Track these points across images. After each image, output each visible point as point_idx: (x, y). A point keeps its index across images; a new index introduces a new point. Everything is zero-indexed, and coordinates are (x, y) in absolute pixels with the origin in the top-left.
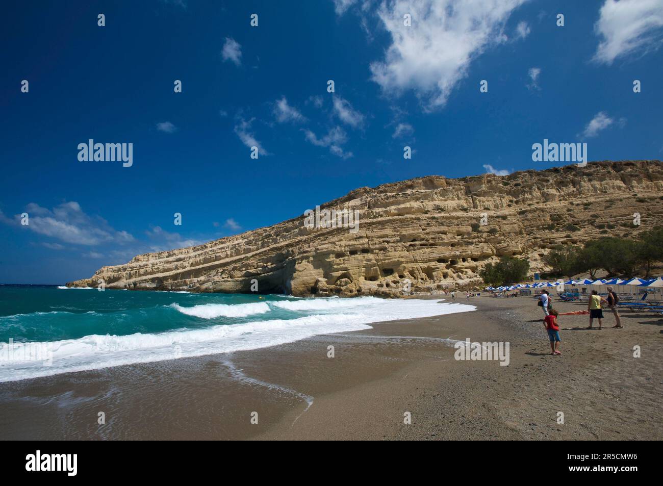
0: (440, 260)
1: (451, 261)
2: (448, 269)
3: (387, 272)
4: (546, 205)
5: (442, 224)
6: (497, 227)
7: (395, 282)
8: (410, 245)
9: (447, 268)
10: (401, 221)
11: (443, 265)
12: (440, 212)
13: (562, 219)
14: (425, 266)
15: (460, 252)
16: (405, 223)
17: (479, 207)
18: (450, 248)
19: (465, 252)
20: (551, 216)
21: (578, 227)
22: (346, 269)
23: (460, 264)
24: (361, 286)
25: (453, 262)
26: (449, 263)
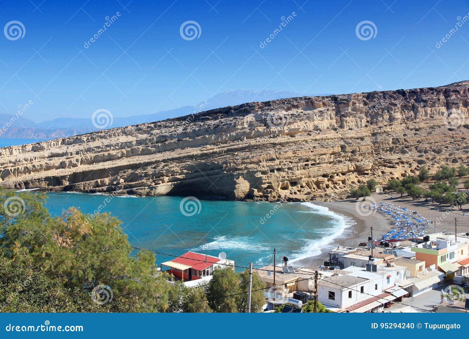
0: (324, 176)
1: (330, 176)
2: (329, 181)
3: (294, 183)
4: (391, 129)
5: (323, 147)
6: (358, 148)
7: (299, 191)
8: (305, 165)
11: (326, 179)
13: (399, 142)
14: (315, 180)
15: (336, 170)
17: (345, 127)
18: (329, 166)
19: (338, 170)
20: (393, 139)
21: (408, 151)
22: (270, 183)
23: (336, 178)
24: (280, 194)
25: (332, 177)
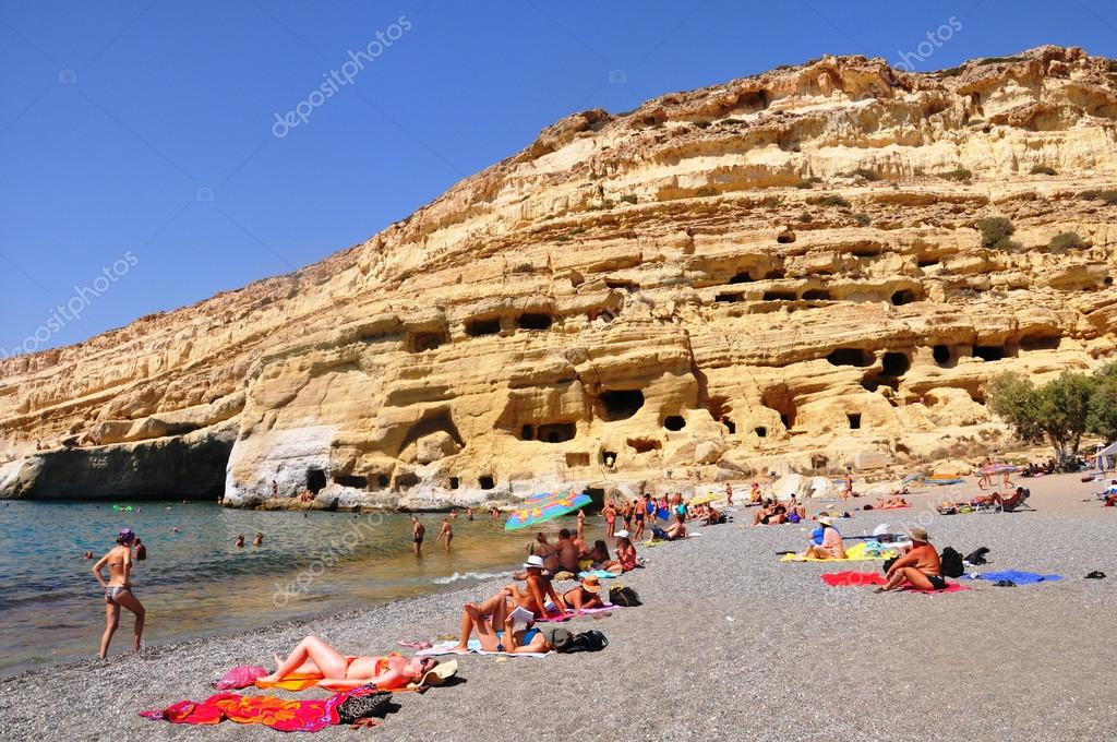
0: (842, 355)
1: (886, 358)
2: (873, 390)
3: (619, 401)
5: (863, 221)
7: (643, 446)
8: (722, 297)
9: (869, 383)
10: (711, 211)
11: (852, 373)
12: (860, 183)
14: (774, 376)
15: (929, 322)
16: (714, 218)
18: (886, 305)
19: (949, 320)
22: (442, 394)
23: (921, 369)
24: (496, 460)
25: (896, 364)
26: (878, 363)
